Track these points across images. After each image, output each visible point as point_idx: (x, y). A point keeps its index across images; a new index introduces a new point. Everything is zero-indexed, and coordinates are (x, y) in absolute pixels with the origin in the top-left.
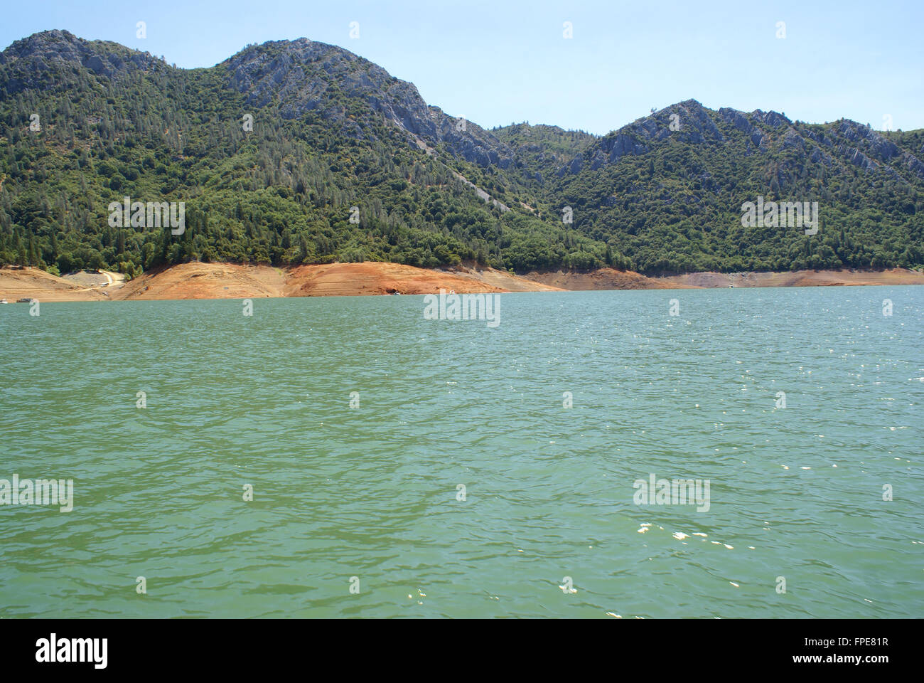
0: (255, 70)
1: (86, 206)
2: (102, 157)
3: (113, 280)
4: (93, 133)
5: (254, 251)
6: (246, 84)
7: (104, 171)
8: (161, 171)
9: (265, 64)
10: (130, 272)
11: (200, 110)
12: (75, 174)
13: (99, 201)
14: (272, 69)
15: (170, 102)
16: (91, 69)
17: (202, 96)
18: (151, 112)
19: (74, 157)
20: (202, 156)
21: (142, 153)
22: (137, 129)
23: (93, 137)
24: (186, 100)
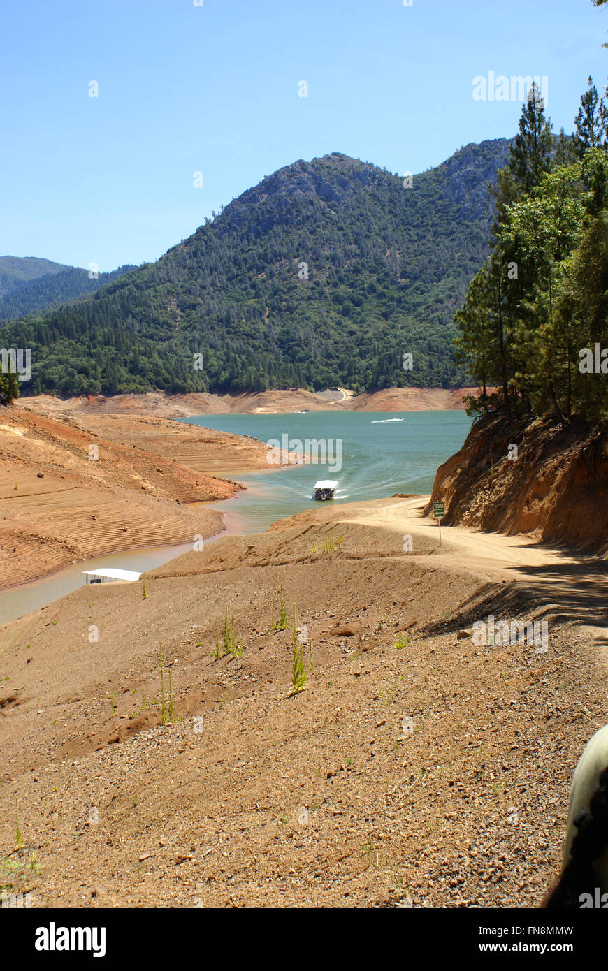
0: (470, 177)
1: (326, 334)
2: (335, 285)
3: (347, 396)
4: (327, 262)
5: (431, 379)
6: (461, 193)
7: (337, 300)
8: (382, 295)
9: (480, 170)
10: (357, 391)
11: (417, 226)
12: (316, 304)
13: (335, 329)
14: (485, 177)
15: (391, 219)
16: (322, 197)
17: (420, 209)
18: (374, 233)
19: (314, 288)
20: (416, 278)
21: (367, 279)
22: (362, 255)
23: (327, 266)
24: (405, 215)
